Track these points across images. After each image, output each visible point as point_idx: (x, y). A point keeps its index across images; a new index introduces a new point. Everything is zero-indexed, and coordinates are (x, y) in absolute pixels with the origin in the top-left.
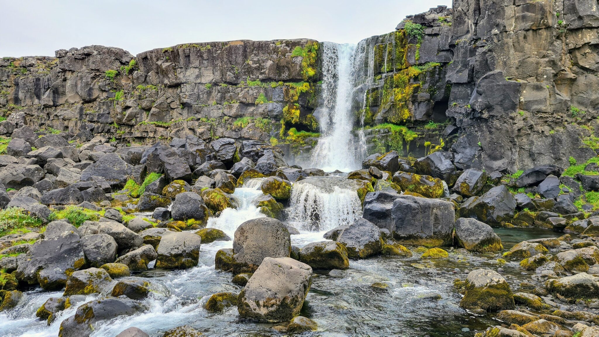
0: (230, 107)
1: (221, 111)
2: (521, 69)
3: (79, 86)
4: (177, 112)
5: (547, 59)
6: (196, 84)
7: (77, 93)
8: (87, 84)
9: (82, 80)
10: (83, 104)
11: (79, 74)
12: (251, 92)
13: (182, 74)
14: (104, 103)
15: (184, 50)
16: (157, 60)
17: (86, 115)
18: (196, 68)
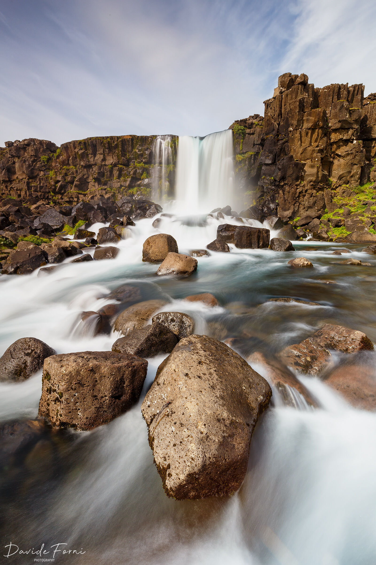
0: (125, 181)
1: (119, 184)
2: (303, 154)
3: (24, 167)
4: (91, 184)
5: (318, 148)
6: (102, 165)
7: (23, 172)
8: (29, 166)
9: (26, 163)
10: (28, 179)
11: (23, 159)
12: (138, 171)
13: (92, 158)
14: (42, 179)
15: (92, 142)
16: (75, 148)
17: (31, 187)
18: (101, 154)
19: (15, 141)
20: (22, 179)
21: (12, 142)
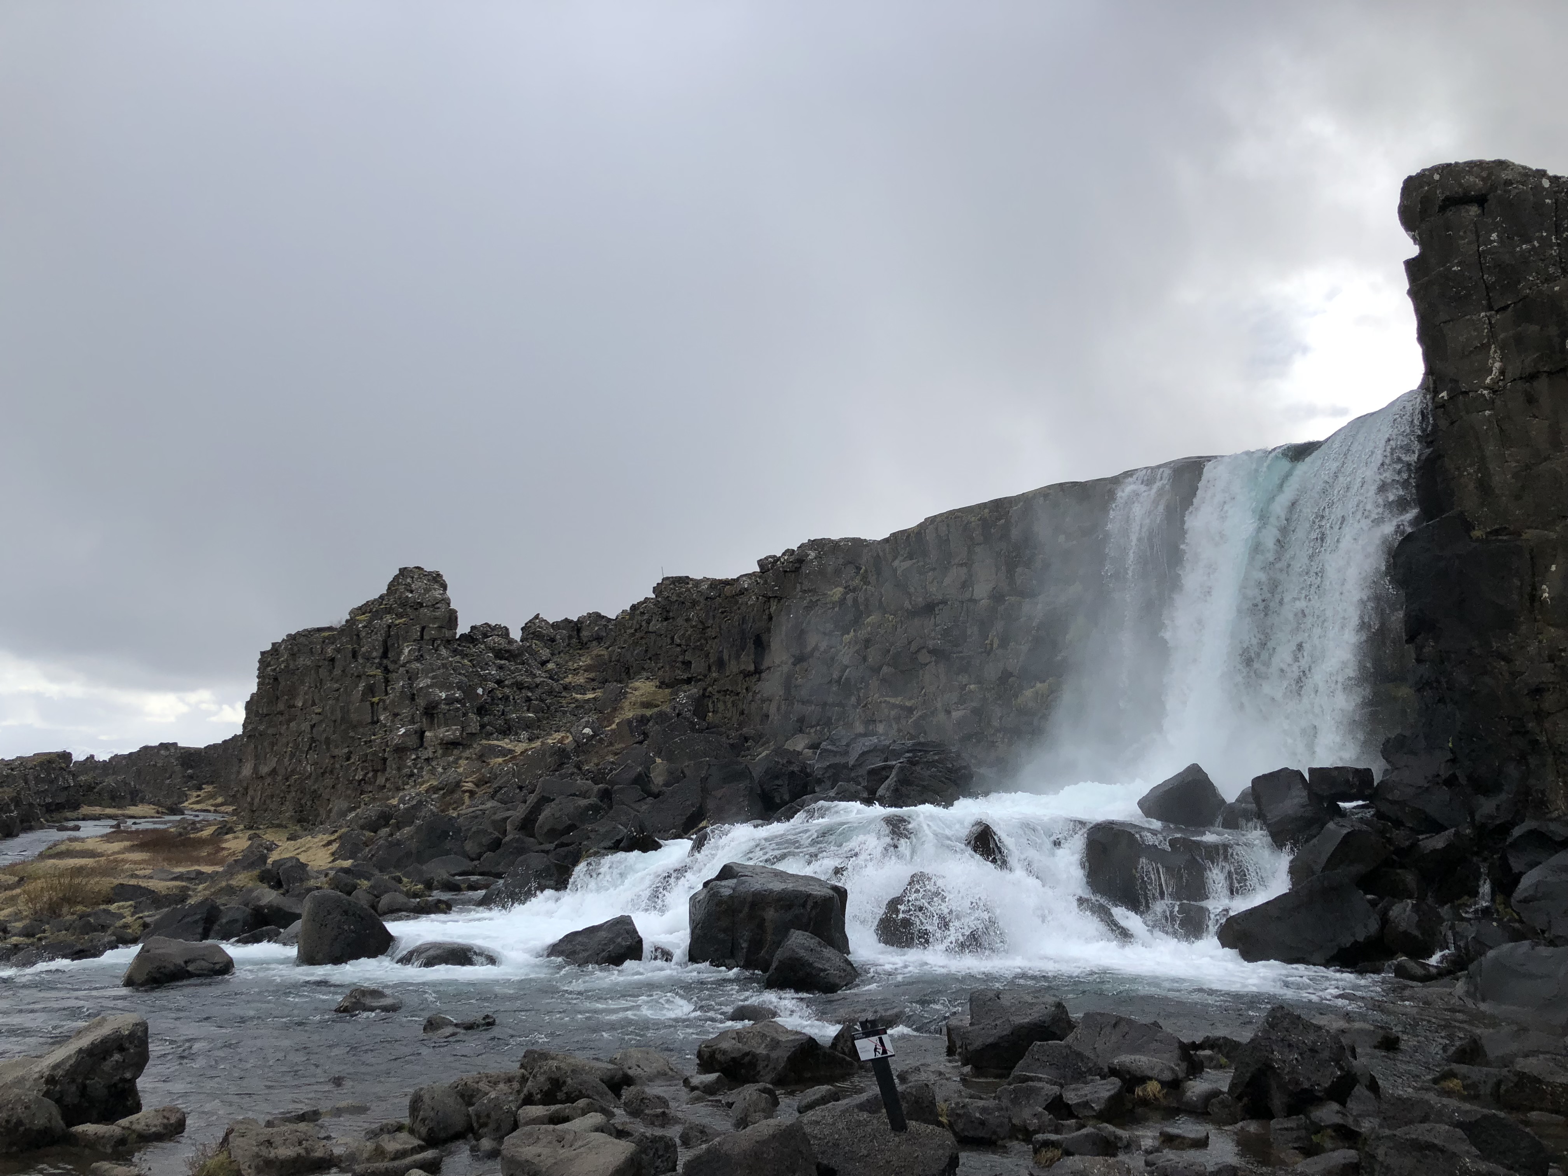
2: (1528, 499)
6: (962, 603)
11: (786, 604)
15: (939, 528)
18: (962, 565)
19: (784, 554)
20: (779, 666)
21: (775, 556)
